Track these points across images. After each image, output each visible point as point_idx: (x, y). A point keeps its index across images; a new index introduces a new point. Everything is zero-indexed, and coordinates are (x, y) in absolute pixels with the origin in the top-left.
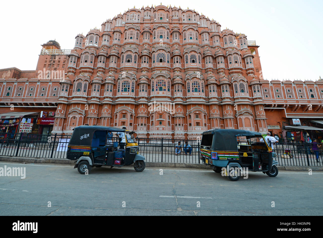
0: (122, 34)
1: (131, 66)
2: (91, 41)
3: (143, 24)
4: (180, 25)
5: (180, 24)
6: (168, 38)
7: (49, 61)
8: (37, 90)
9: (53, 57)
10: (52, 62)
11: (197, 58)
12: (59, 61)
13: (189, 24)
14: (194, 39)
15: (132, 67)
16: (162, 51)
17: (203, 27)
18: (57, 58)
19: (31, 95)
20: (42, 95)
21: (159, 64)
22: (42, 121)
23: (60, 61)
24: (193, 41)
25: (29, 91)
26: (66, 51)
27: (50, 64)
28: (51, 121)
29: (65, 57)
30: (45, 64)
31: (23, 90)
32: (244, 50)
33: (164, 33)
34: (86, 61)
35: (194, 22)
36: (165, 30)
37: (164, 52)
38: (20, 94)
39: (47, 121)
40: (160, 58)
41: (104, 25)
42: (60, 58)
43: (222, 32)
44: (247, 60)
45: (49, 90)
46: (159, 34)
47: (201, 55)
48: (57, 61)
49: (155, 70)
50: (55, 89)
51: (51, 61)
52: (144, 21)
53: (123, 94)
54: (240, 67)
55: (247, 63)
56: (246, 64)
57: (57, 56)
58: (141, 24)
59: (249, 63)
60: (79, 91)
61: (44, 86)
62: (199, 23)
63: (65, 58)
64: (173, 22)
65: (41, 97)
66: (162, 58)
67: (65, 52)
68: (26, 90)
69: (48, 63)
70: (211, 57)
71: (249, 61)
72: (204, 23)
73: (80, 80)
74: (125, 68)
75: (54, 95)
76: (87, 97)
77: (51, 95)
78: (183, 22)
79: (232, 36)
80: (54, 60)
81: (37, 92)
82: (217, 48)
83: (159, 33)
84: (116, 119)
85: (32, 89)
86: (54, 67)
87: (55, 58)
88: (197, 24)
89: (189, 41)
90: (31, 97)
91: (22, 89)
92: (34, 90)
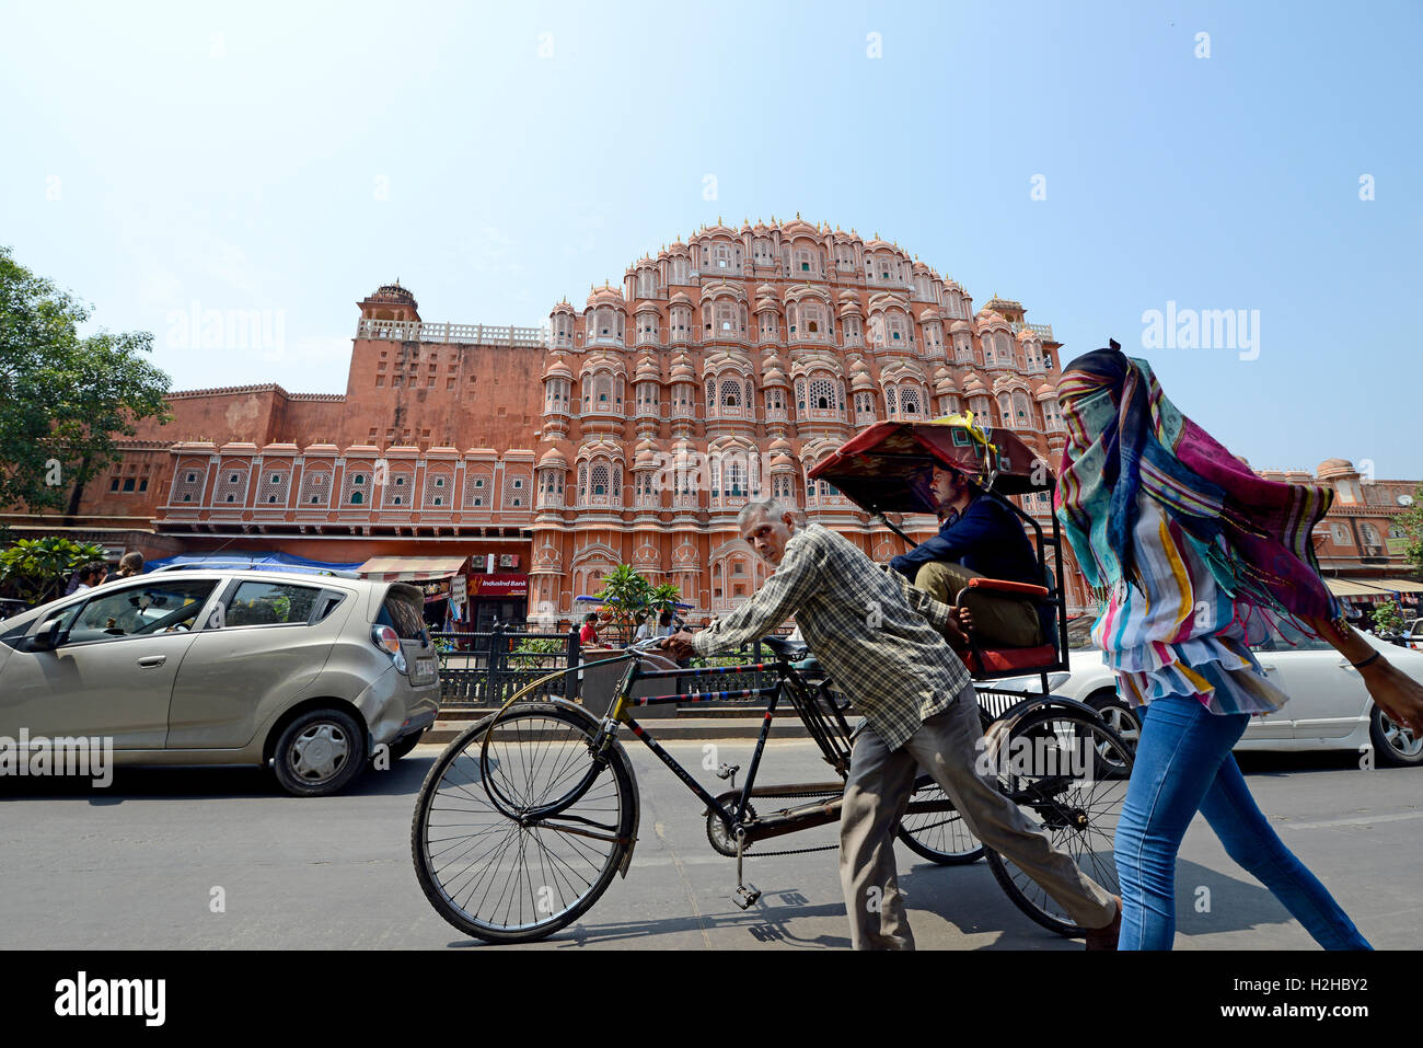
0: (694, 309)
1: (739, 418)
2: (605, 332)
3: (754, 280)
4: (861, 292)
5: (860, 288)
6: (831, 331)
7: (396, 364)
8: (459, 486)
9: (409, 350)
10: (407, 367)
11: (920, 398)
12: (431, 365)
13: (885, 289)
14: (904, 338)
15: (744, 419)
16: (822, 374)
17: (924, 300)
18: (424, 355)
19: (438, 501)
20: (478, 502)
21: (818, 412)
22: (485, 583)
23: (435, 365)
24: (903, 344)
25: (430, 488)
26: (455, 332)
27: (401, 376)
28: (513, 583)
29: (454, 351)
30: (381, 372)
31: (410, 485)
32: (1038, 377)
33: (821, 314)
34: (603, 398)
35: (897, 284)
36: (823, 306)
37: (828, 378)
38: (401, 497)
39: (501, 584)
40: (819, 396)
41: (633, 275)
42: (434, 356)
43: (975, 319)
44: (1047, 407)
45: (498, 487)
46: (808, 320)
47: (928, 388)
48: (424, 365)
49: (807, 431)
50: (518, 484)
51: (402, 364)
52: (754, 270)
53: (731, 502)
54: (1032, 429)
55: (1049, 417)
56: (1045, 418)
57: (422, 348)
58: (748, 279)
59: (1053, 416)
60: (601, 493)
61: (480, 474)
62: (912, 288)
63: (454, 357)
64: (842, 280)
65: (472, 508)
66: (826, 397)
67: (452, 334)
68: (419, 484)
69: (389, 371)
70: (955, 397)
71: (1052, 413)
72: (926, 290)
73: (601, 459)
74: (722, 422)
75: (517, 502)
76: (622, 509)
77: (508, 502)
78: (869, 282)
79: (1005, 336)
80: (414, 361)
81: (458, 494)
82: (967, 369)
83: (806, 315)
84: (717, 577)
85: (440, 482)
86: (418, 387)
87: (416, 355)
88: (909, 292)
89: (893, 344)
90: (439, 508)
91: (404, 483)
92: (448, 485)
